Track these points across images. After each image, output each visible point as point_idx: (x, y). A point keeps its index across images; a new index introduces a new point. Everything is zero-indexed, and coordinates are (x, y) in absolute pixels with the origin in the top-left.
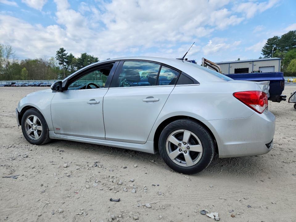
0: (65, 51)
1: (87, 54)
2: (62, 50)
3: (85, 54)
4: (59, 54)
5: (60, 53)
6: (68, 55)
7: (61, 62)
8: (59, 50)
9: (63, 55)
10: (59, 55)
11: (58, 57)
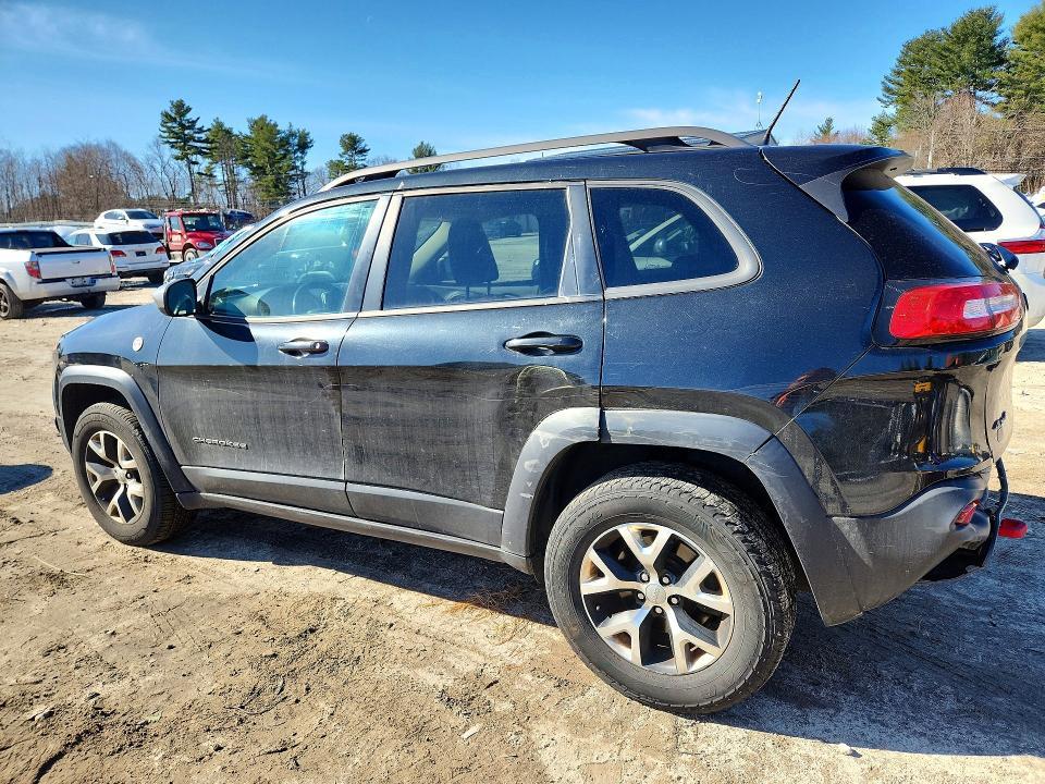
0: (189, 110)
1: (268, 119)
2: (181, 108)
4: (169, 125)
5: (174, 120)
6: (198, 125)
7: (177, 152)
8: (167, 108)
9: (183, 127)
10: (169, 128)
11: (166, 135)
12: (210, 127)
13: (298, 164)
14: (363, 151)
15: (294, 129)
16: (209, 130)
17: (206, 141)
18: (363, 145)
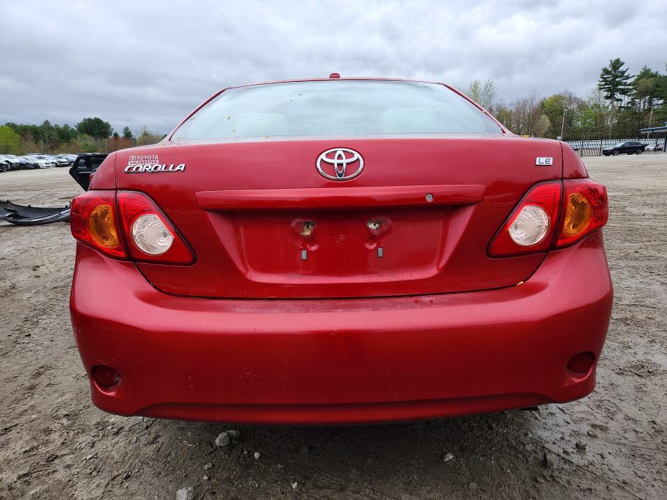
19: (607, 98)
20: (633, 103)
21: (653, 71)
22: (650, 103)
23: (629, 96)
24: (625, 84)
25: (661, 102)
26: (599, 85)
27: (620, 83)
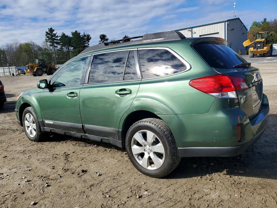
1: (78, 32)
2: (51, 30)
3: (76, 32)
4: (48, 36)
5: (49, 34)
6: (56, 35)
9: (52, 36)
11: (47, 39)
12: (61, 35)
13: (87, 45)
14: (107, 40)
15: (85, 34)
16: (60, 36)
17: (59, 40)
18: (107, 37)
19: (51, 45)
20: (62, 48)
21: (66, 34)
22: (68, 49)
23: (60, 45)
24: (57, 40)
25: (72, 48)
26: (46, 39)
27: (55, 39)
